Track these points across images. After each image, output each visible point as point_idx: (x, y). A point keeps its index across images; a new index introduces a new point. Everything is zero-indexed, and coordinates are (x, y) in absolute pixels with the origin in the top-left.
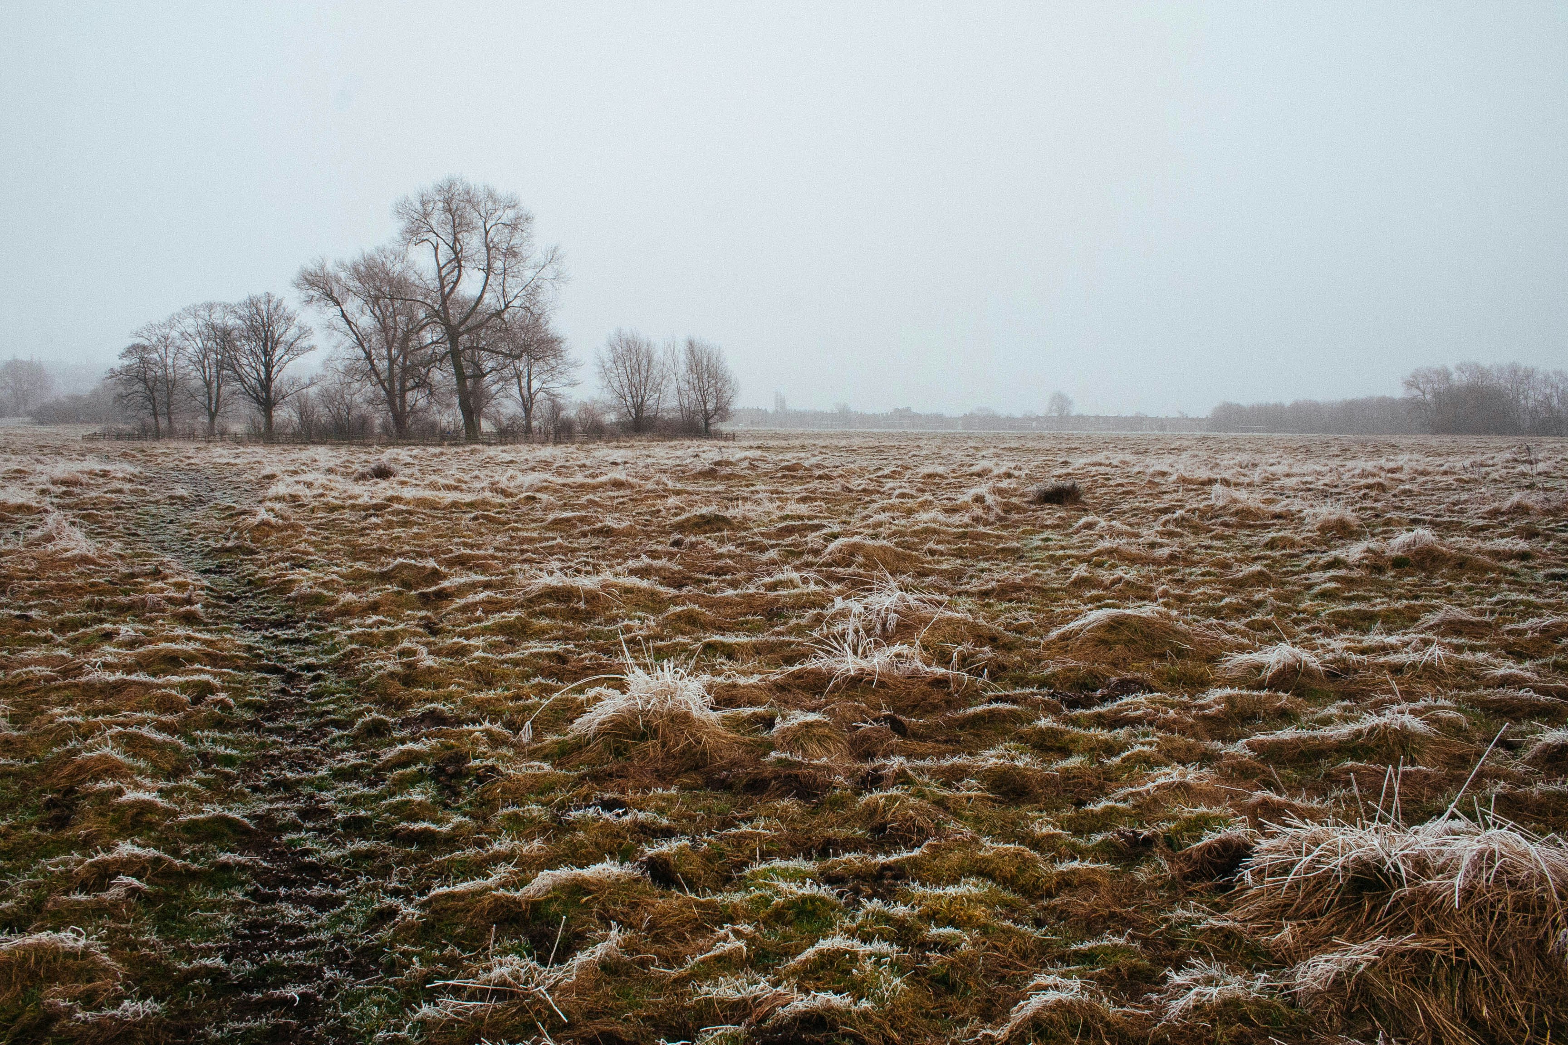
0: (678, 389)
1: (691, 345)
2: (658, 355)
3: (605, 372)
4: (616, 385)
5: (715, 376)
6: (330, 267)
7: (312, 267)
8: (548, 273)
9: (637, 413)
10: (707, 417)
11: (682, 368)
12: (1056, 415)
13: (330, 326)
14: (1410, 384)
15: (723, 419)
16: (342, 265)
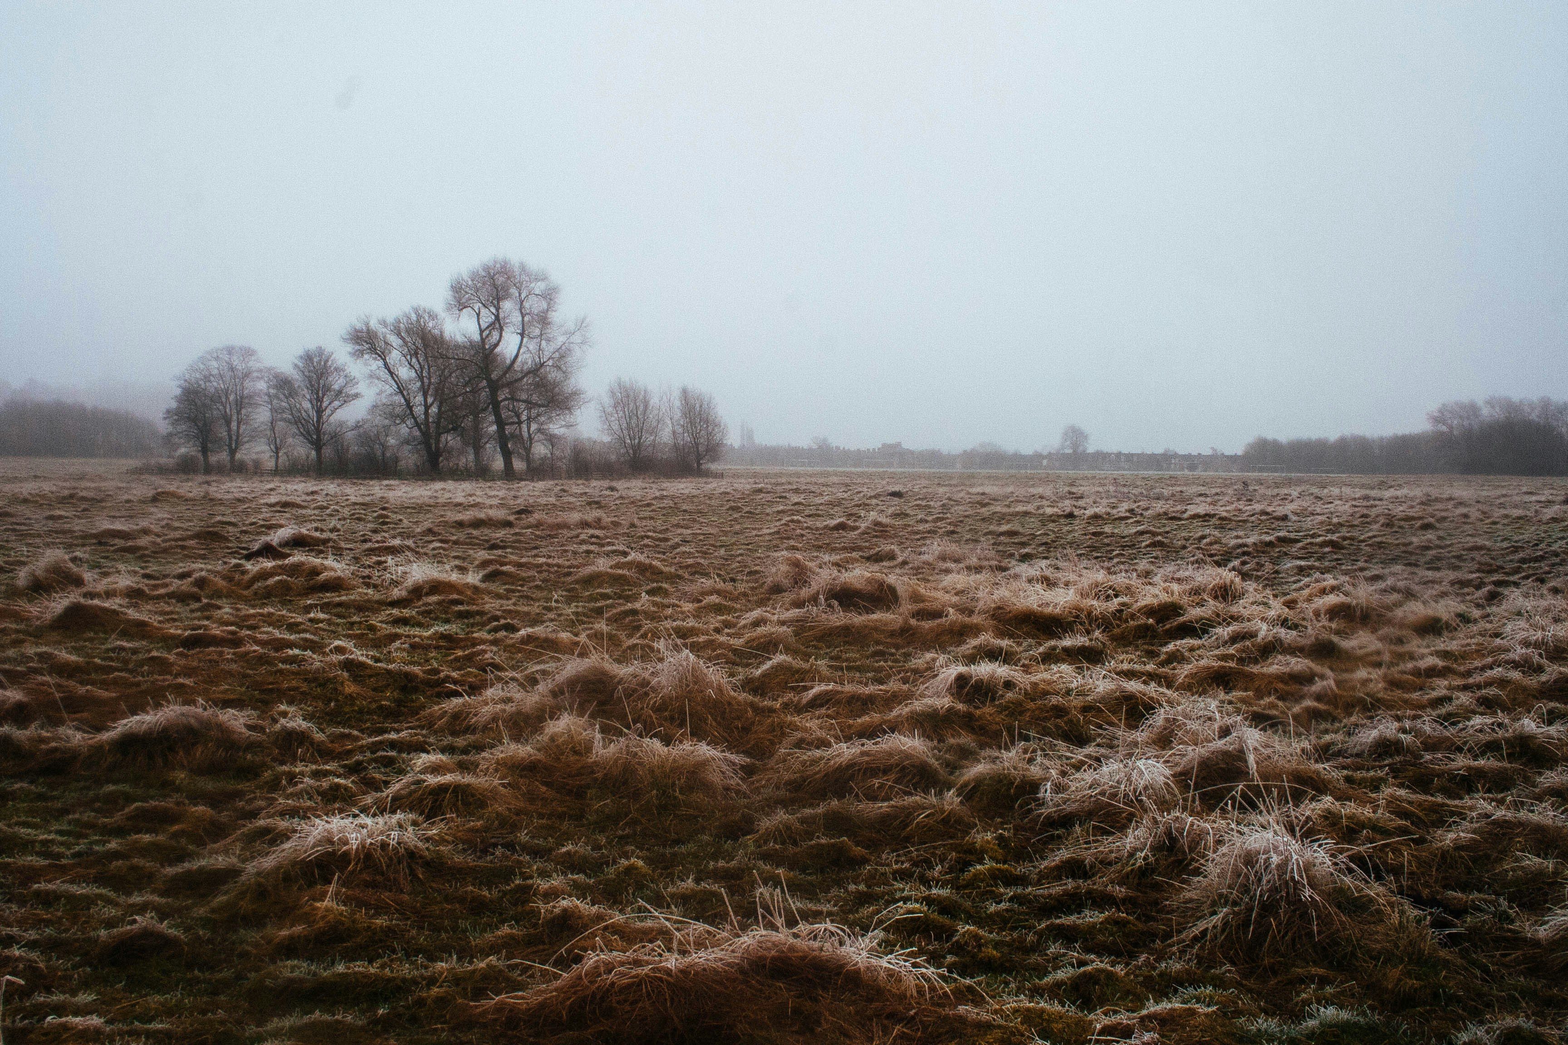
0: (674, 432)
1: (685, 392)
2: (654, 401)
3: (606, 416)
4: (616, 427)
5: (707, 421)
6: (374, 324)
7: (359, 326)
8: (577, 338)
9: (634, 454)
10: (699, 458)
11: (678, 414)
12: (1070, 451)
13: (372, 376)
14: (1436, 420)
15: (714, 459)
16: (384, 323)
